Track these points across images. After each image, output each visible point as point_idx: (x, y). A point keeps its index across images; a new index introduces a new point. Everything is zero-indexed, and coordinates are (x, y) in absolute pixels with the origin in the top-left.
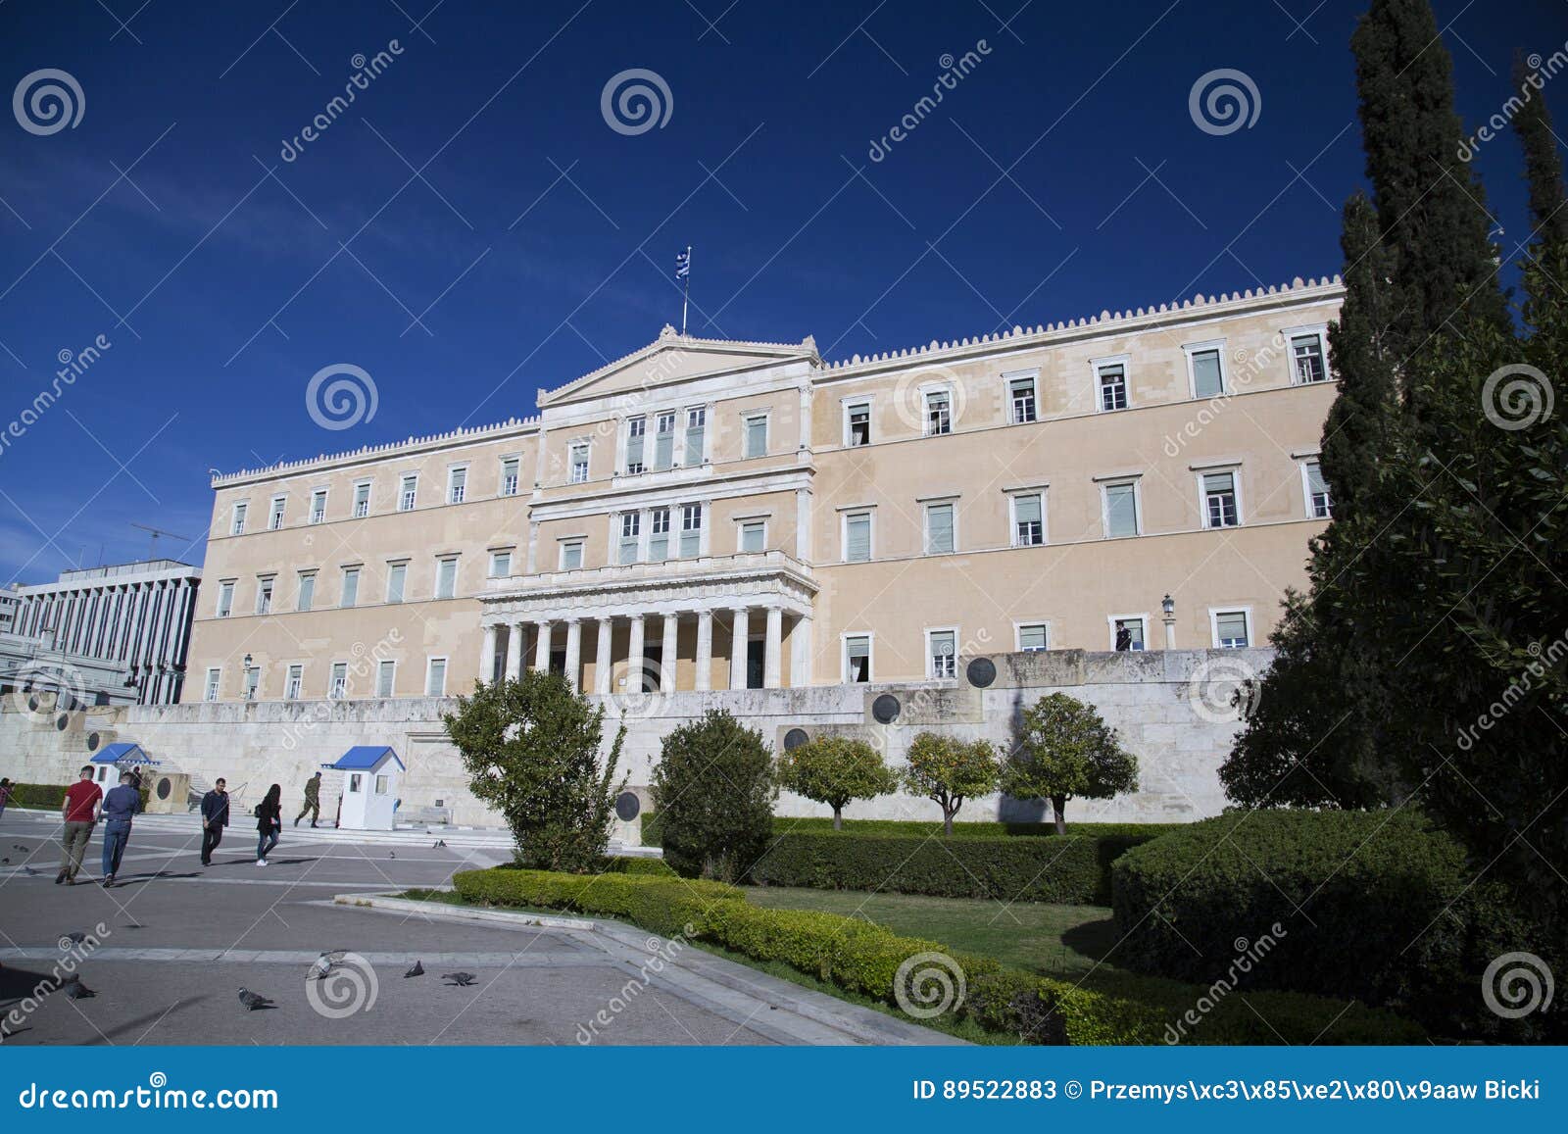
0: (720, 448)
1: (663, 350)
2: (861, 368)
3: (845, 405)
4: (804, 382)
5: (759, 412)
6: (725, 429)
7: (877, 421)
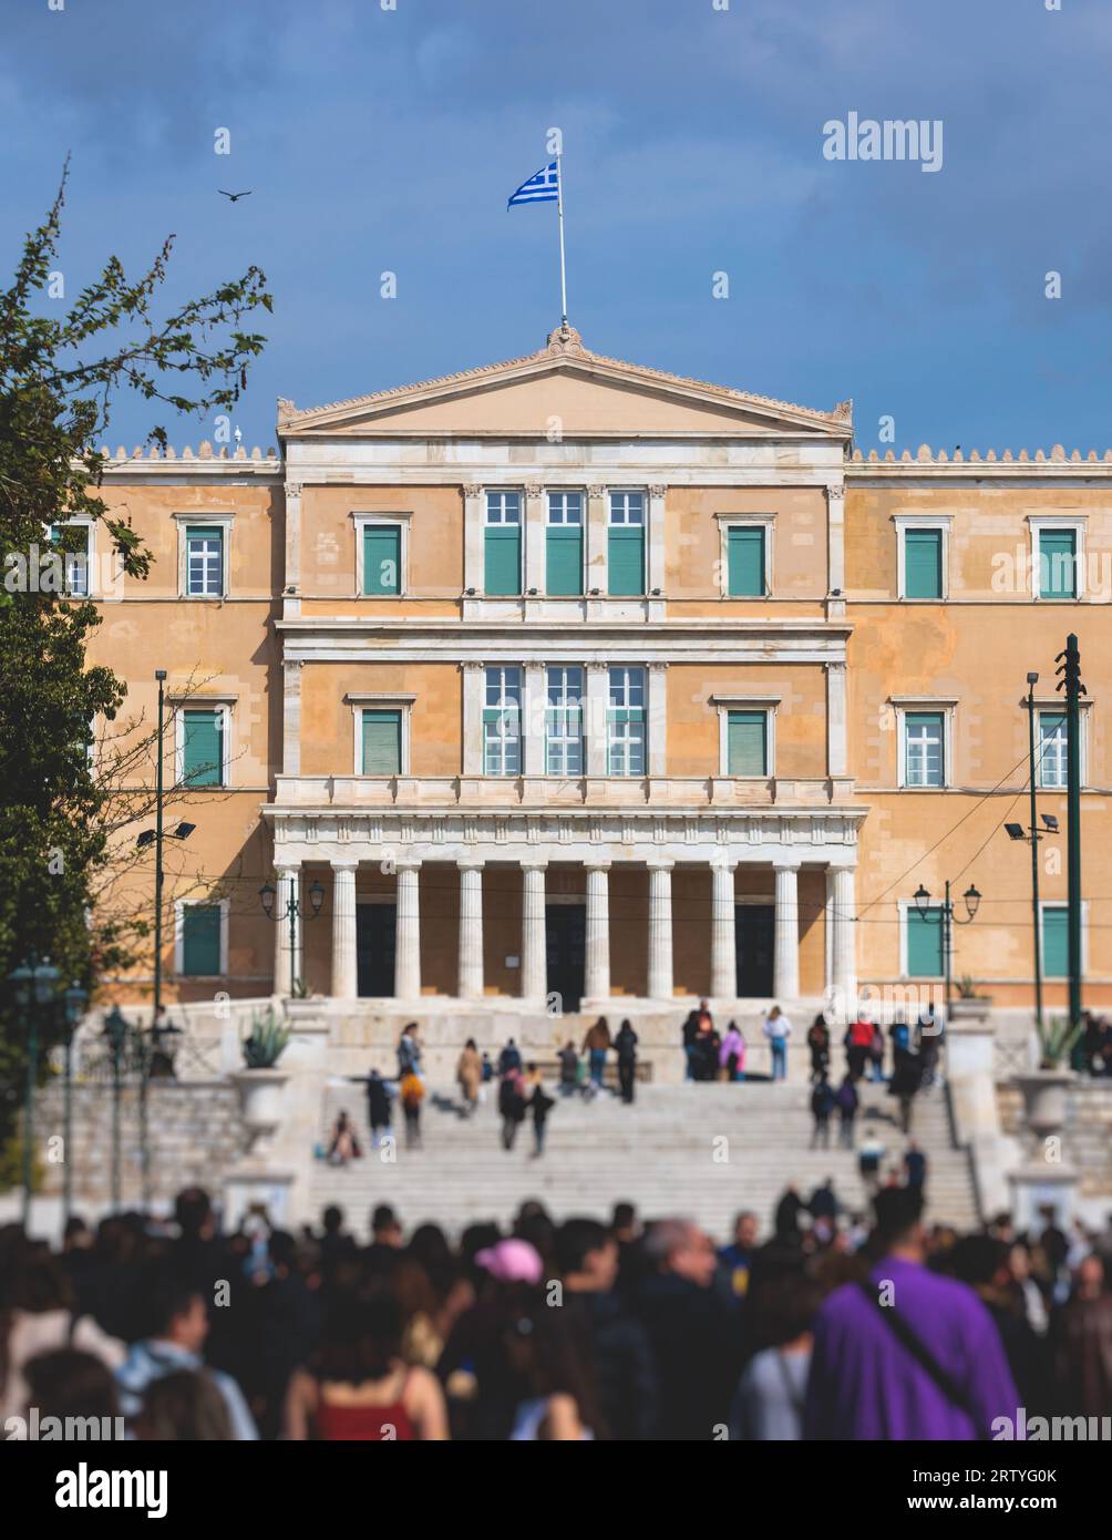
0: (678, 572)
1: (554, 371)
2: (932, 468)
3: (901, 527)
4: (834, 480)
5: (750, 518)
6: (685, 539)
7: (957, 562)
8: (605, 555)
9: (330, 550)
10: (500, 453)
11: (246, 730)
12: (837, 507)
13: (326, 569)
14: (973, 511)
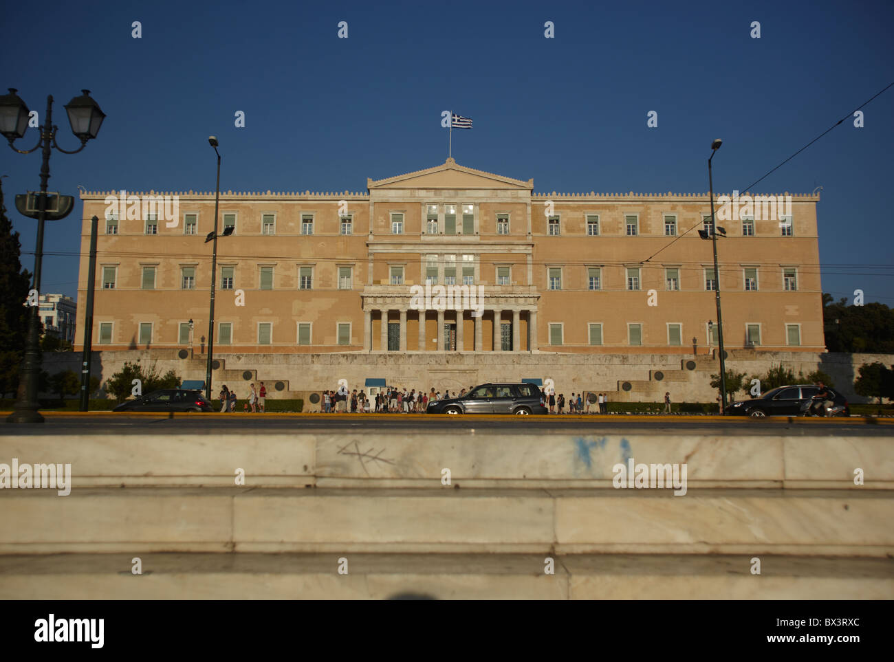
0: (483, 227)
1: (448, 170)
2: (556, 198)
4: (529, 201)
5: (504, 212)
6: (485, 218)
7: (564, 226)
8: (462, 222)
9: (382, 221)
10: (431, 193)
11: (357, 273)
12: (529, 209)
13: (381, 227)
14: (568, 211)
